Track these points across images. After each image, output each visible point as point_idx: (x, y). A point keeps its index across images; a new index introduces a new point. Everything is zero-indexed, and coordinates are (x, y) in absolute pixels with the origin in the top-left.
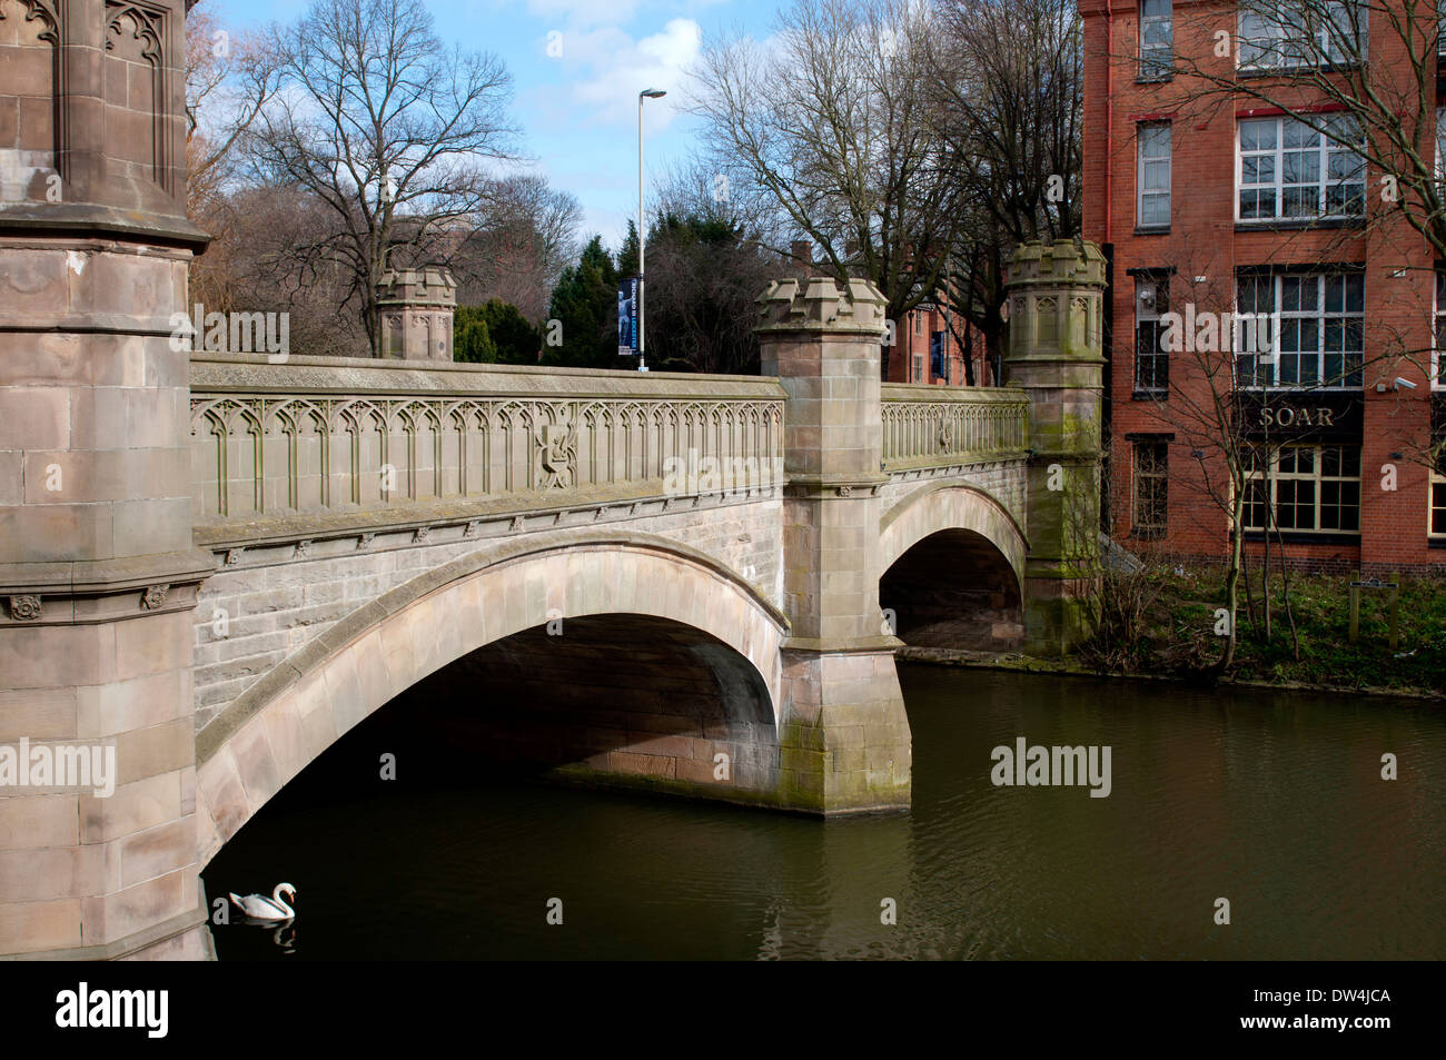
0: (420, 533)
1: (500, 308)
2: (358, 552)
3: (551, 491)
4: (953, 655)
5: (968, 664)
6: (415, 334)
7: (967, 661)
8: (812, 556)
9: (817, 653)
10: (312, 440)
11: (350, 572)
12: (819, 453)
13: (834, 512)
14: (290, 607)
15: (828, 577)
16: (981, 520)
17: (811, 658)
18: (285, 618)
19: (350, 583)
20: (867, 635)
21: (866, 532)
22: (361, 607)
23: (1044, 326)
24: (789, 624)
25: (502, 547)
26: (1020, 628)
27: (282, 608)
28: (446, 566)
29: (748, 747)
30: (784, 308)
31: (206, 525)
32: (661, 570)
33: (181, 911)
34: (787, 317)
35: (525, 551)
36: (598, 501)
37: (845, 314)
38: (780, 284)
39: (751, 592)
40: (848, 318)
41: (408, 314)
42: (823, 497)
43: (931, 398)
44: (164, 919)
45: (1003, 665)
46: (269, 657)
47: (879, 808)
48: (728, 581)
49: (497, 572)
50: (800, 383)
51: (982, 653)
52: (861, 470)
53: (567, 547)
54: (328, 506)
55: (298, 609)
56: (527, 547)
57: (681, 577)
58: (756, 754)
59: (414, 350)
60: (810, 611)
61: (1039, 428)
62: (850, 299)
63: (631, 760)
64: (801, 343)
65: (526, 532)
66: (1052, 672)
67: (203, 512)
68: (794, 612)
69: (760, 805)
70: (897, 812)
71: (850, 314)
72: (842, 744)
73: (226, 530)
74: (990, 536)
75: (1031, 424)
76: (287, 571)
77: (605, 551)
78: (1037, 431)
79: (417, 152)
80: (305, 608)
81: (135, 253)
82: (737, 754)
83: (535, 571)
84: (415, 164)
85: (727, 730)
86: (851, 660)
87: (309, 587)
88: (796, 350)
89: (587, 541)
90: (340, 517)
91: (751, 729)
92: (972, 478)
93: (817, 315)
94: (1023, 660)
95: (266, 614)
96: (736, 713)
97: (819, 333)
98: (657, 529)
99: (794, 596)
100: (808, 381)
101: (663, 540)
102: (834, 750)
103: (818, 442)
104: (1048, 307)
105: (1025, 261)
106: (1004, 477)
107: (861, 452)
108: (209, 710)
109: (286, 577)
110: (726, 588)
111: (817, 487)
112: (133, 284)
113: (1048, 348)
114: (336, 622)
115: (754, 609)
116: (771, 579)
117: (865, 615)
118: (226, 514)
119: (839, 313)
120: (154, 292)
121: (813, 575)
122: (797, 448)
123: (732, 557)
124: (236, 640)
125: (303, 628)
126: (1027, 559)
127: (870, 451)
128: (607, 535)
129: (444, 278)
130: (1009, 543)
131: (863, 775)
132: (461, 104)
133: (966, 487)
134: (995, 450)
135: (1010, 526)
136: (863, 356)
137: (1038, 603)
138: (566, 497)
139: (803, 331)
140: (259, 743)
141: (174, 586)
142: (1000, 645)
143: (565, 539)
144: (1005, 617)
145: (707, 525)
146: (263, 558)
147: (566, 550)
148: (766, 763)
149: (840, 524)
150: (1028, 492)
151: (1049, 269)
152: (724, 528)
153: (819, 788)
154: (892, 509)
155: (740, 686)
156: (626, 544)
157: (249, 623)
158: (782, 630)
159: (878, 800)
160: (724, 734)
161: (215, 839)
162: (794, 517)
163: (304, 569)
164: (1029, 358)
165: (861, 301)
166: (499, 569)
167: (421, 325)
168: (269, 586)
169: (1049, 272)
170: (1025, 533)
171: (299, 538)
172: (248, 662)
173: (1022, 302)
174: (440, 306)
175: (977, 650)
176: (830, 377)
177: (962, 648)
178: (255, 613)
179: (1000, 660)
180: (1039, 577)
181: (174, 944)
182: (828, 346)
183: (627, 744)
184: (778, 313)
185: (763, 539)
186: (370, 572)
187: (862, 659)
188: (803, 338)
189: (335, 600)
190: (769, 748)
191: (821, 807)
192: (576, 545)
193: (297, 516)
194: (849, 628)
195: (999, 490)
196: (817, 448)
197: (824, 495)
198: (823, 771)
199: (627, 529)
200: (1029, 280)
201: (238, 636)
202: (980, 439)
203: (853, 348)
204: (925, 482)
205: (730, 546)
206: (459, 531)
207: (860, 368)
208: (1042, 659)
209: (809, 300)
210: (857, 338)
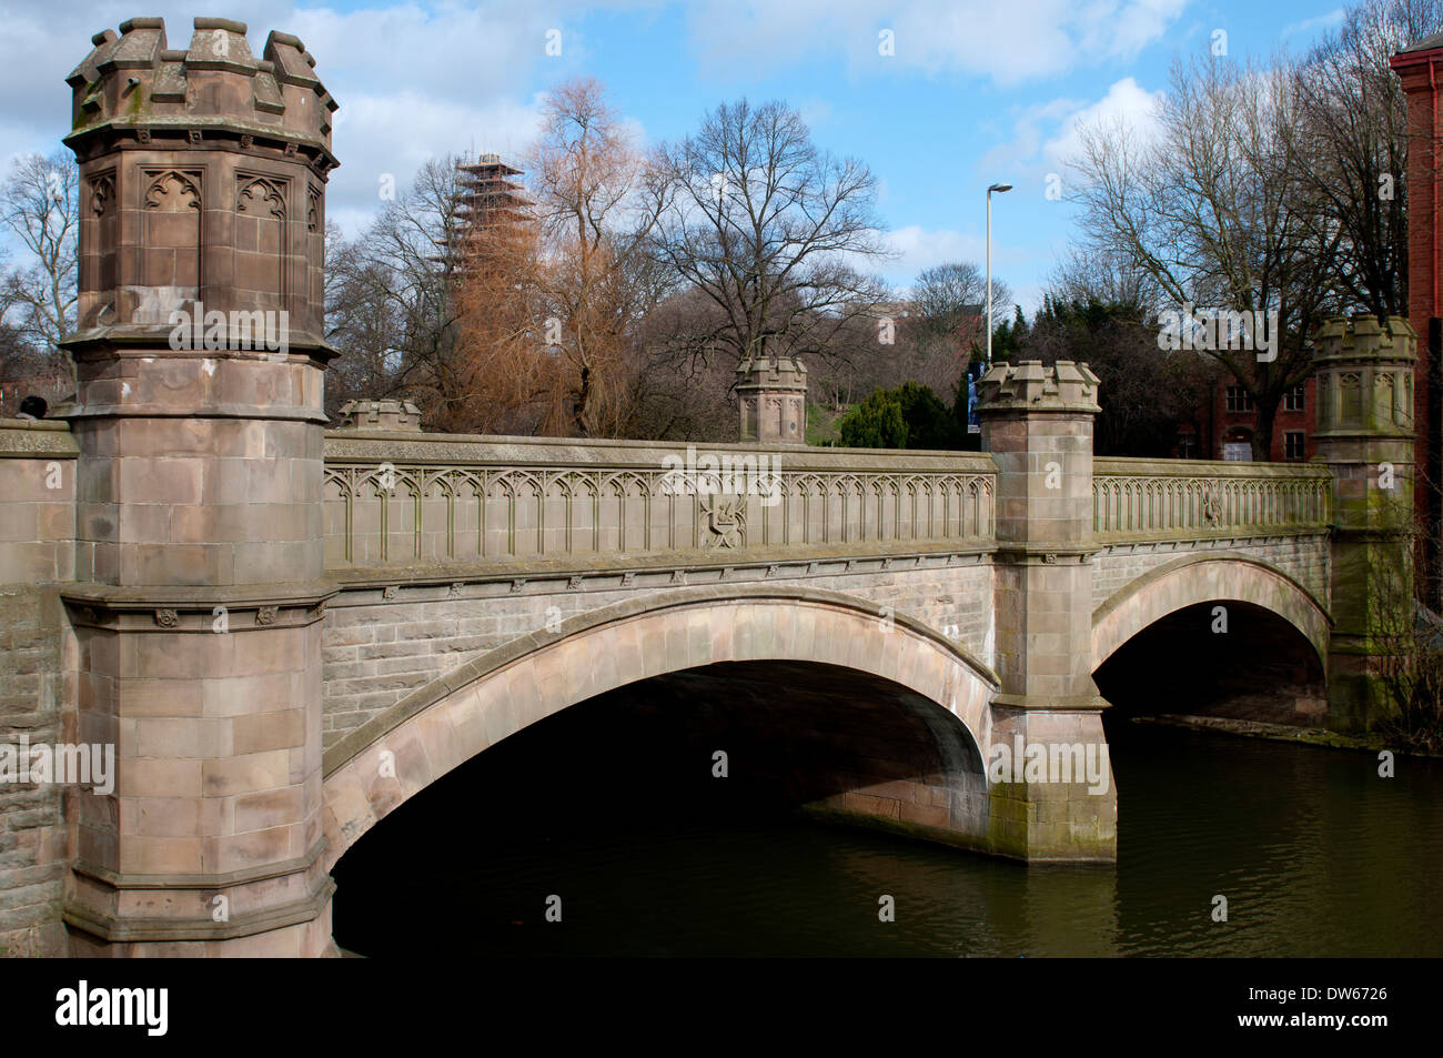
0: (573, 581)
1: (915, 390)
2: (511, 594)
3: (716, 550)
4: (1255, 727)
5: (1271, 737)
6: (768, 417)
7: (1268, 734)
8: (1019, 619)
9: (1023, 710)
10: (471, 502)
11: (504, 611)
12: (1026, 522)
13: (1041, 579)
14: (444, 636)
15: (1035, 638)
16: (1267, 594)
17: (1018, 714)
18: (438, 644)
19: (504, 619)
20: (1073, 694)
21: (1072, 597)
22: (515, 640)
23: (1348, 403)
24: (999, 681)
25: (662, 596)
26: (1323, 703)
27: (436, 636)
28: (603, 610)
29: (962, 795)
30: (994, 389)
31: (366, 567)
32: (844, 624)
33: (288, 857)
34: (998, 397)
35: (683, 601)
36: (766, 559)
37: (1050, 394)
38: (994, 366)
39: (951, 649)
40: (1054, 397)
41: (762, 397)
42: (1029, 563)
43: (1192, 472)
44: (271, 861)
45: (1304, 740)
46: (423, 675)
47: (1083, 859)
48: (924, 638)
49: (658, 618)
50: (1009, 457)
51: (1285, 727)
52: (1068, 539)
53: (734, 599)
54: (484, 555)
55: (452, 638)
56: (685, 597)
57: (868, 632)
58: (968, 801)
59: (768, 430)
60: (1017, 670)
61: (1344, 503)
62: (1055, 379)
63: (863, 801)
64: (1010, 421)
65: (687, 585)
66: (1353, 749)
67: (366, 557)
68: (1004, 671)
69: (971, 849)
70: (1102, 864)
71: (1056, 394)
72: (1046, 796)
73: (385, 572)
74: (1278, 610)
75: (1335, 500)
76: (442, 607)
77: (778, 604)
78: (1342, 507)
79: (794, 250)
80: (459, 637)
81: (258, 359)
82: (953, 800)
83: (698, 618)
84: (789, 261)
85: (943, 777)
86: (1057, 717)
87: (463, 621)
88: (1006, 428)
89: (759, 594)
90: (494, 565)
91: (964, 778)
92: (1254, 552)
93: (1024, 397)
94: (1327, 736)
95: (422, 640)
96: (950, 763)
97: (1025, 412)
98: (839, 587)
99: (1004, 655)
100: (1016, 456)
101: (845, 597)
102: (1038, 801)
103: (1024, 512)
104: (1352, 384)
105: (1328, 338)
106: (1297, 551)
107: (1068, 522)
108: (366, 713)
109: (440, 612)
110: (921, 644)
111: (1022, 555)
112: (255, 382)
113: (1352, 424)
114: (489, 651)
115: (956, 666)
116: (979, 638)
117: (1073, 676)
118: (386, 559)
119: (1044, 393)
120: (274, 387)
121: (1020, 636)
122: (1007, 518)
123: (932, 617)
124: (393, 659)
125: (458, 654)
126: (1332, 635)
127: (1079, 521)
128: (777, 590)
129: (795, 364)
130: (1306, 618)
131: (1067, 827)
132: (831, 204)
133: (1241, 561)
134: (1283, 524)
135: (1304, 600)
136: (1070, 433)
137: (1342, 679)
138: (731, 556)
139: (1011, 411)
140: (411, 744)
141: (283, 608)
142: (1303, 720)
143: (729, 592)
144: (1309, 691)
145: (901, 586)
146: (421, 596)
147: (733, 602)
148: (977, 810)
149: (1046, 588)
150: (1333, 568)
151: (1352, 345)
152: (920, 589)
153: (1023, 836)
154: (1138, 579)
155: (950, 736)
156: (801, 599)
157: (405, 646)
158: (992, 686)
159: (1082, 852)
160: (939, 780)
161: (370, 816)
162: (1004, 582)
163: (458, 606)
164: (1332, 433)
165: (1066, 381)
166: (660, 615)
167: (774, 407)
168: (426, 618)
169: (1352, 349)
170: (1329, 610)
171: (451, 580)
172: (406, 677)
173: (1325, 379)
174: (790, 390)
175: (1281, 723)
176: (1036, 453)
177: (1265, 721)
178: (412, 639)
179: (1302, 735)
180: (1342, 653)
181: (280, 883)
182: (1034, 424)
183: (860, 787)
184: (989, 394)
185: (968, 600)
186: (524, 612)
187: (1069, 717)
188: (1012, 417)
189: (488, 632)
190: (980, 796)
191: (1024, 855)
192: (743, 598)
193: (452, 563)
194: (1056, 687)
195: (1289, 564)
196: (1024, 518)
197: (1031, 562)
198: (1026, 821)
199: (805, 586)
200: (1331, 357)
201: (395, 656)
202: (1262, 513)
203: (1060, 426)
204: (1184, 554)
205: (928, 604)
206: (616, 582)
207: (1068, 443)
208: (1346, 736)
209: (1016, 381)
210: (1063, 416)
